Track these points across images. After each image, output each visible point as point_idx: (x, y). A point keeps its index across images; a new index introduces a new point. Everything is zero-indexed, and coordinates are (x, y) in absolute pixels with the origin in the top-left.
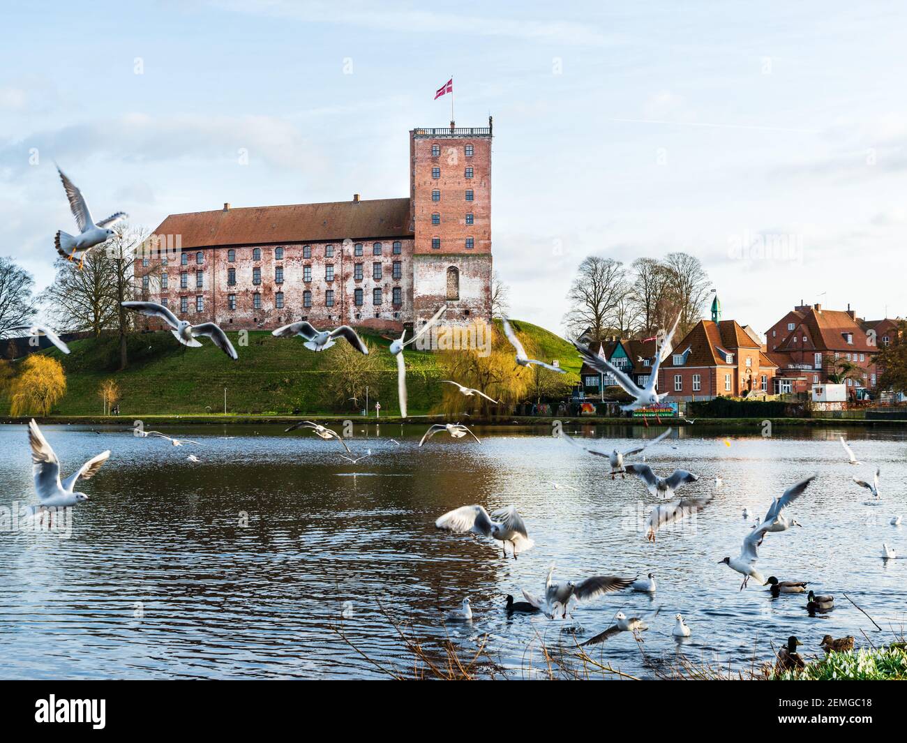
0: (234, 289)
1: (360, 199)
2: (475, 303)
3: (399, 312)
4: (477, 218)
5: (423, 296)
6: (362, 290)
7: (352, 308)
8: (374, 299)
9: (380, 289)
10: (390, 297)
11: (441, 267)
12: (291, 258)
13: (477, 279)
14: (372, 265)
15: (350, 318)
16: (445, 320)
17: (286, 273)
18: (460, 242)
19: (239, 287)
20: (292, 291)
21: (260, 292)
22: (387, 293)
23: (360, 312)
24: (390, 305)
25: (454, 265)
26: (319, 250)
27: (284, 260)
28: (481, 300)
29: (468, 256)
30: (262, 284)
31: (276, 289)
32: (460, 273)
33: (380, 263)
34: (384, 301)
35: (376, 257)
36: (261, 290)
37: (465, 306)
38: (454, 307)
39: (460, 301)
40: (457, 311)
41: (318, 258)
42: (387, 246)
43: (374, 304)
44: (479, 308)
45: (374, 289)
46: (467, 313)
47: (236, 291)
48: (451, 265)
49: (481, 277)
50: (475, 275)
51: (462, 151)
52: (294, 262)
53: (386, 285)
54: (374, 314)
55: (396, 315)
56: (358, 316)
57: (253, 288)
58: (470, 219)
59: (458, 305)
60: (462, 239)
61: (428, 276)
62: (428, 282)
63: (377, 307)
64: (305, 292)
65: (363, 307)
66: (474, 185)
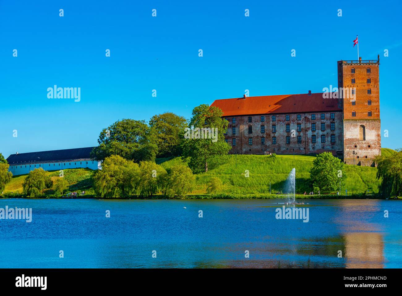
0: (251, 135)
1: (312, 93)
2: (373, 142)
3: (334, 146)
4: (373, 102)
5: (349, 139)
6: (315, 136)
7: (311, 144)
8: (321, 140)
9: (325, 135)
10: (329, 139)
11: (357, 125)
12: (279, 121)
13: (374, 131)
14: (320, 124)
15: (309, 149)
16: (359, 150)
17: (277, 128)
18: (365, 113)
19: (254, 134)
20: (280, 136)
21: (265, 137)
22: (328, 137)
23: (315, 146)
24: (329, 143)
25: (363, 124)
26: (293, 117)
27: (276, 121)
28: (376, 141)
29: (369, 120)
30: (265, 133)
31: (272, 135)
32: (366, 128)
33: (324, 123)
34: (326, 141)
35: (322, 120)
36: (265, 136)
37: (368, 143)
38: (363, 144)
39: (366, 141)
40: (365, 146)
41: (293, 121)
42: (328, 115)
43: (321, 142)
44: (375, 144)
45: (322, 135)
46: (369, 146)
47: (252, 136)
48: (361, 124)
49: (375, 130)
50: (373, 129)
51: (365, 71)
52: (281, 122)
53: (327, 133)
54: (322, 147)
55: (332, 148)
56: (313, 148)
57: (261, 135)
58: (370, 103)
59: (365, 143)
60: (366, 112)
61: (350, 130)
62: (351, 132)
63: (323, 144)
64: (287, 137)
65: (316, 144)
66: (371, 87)
